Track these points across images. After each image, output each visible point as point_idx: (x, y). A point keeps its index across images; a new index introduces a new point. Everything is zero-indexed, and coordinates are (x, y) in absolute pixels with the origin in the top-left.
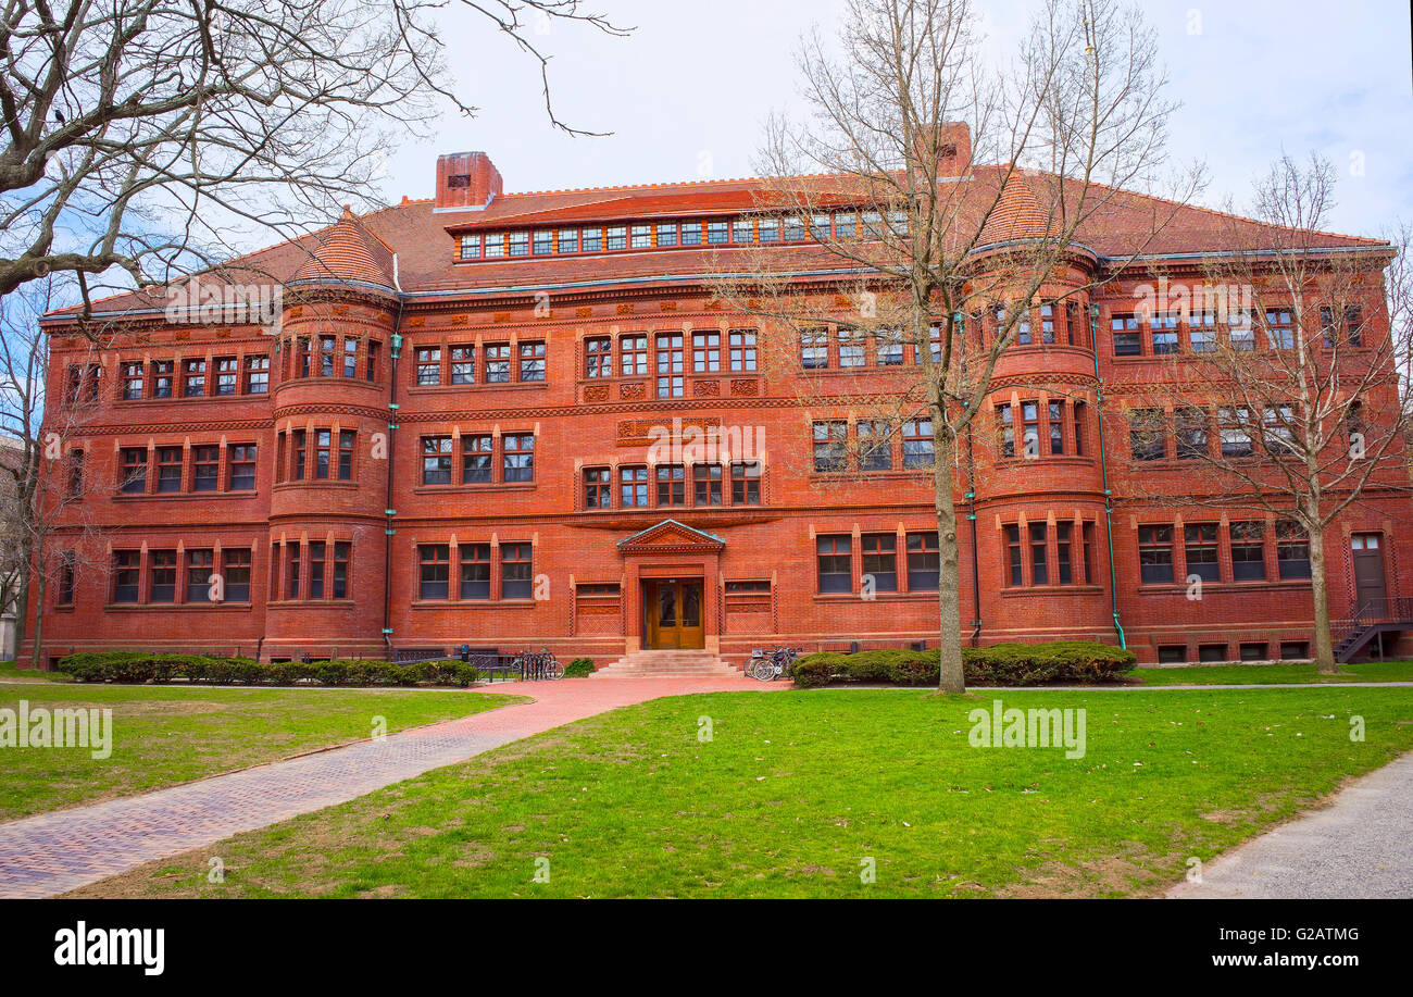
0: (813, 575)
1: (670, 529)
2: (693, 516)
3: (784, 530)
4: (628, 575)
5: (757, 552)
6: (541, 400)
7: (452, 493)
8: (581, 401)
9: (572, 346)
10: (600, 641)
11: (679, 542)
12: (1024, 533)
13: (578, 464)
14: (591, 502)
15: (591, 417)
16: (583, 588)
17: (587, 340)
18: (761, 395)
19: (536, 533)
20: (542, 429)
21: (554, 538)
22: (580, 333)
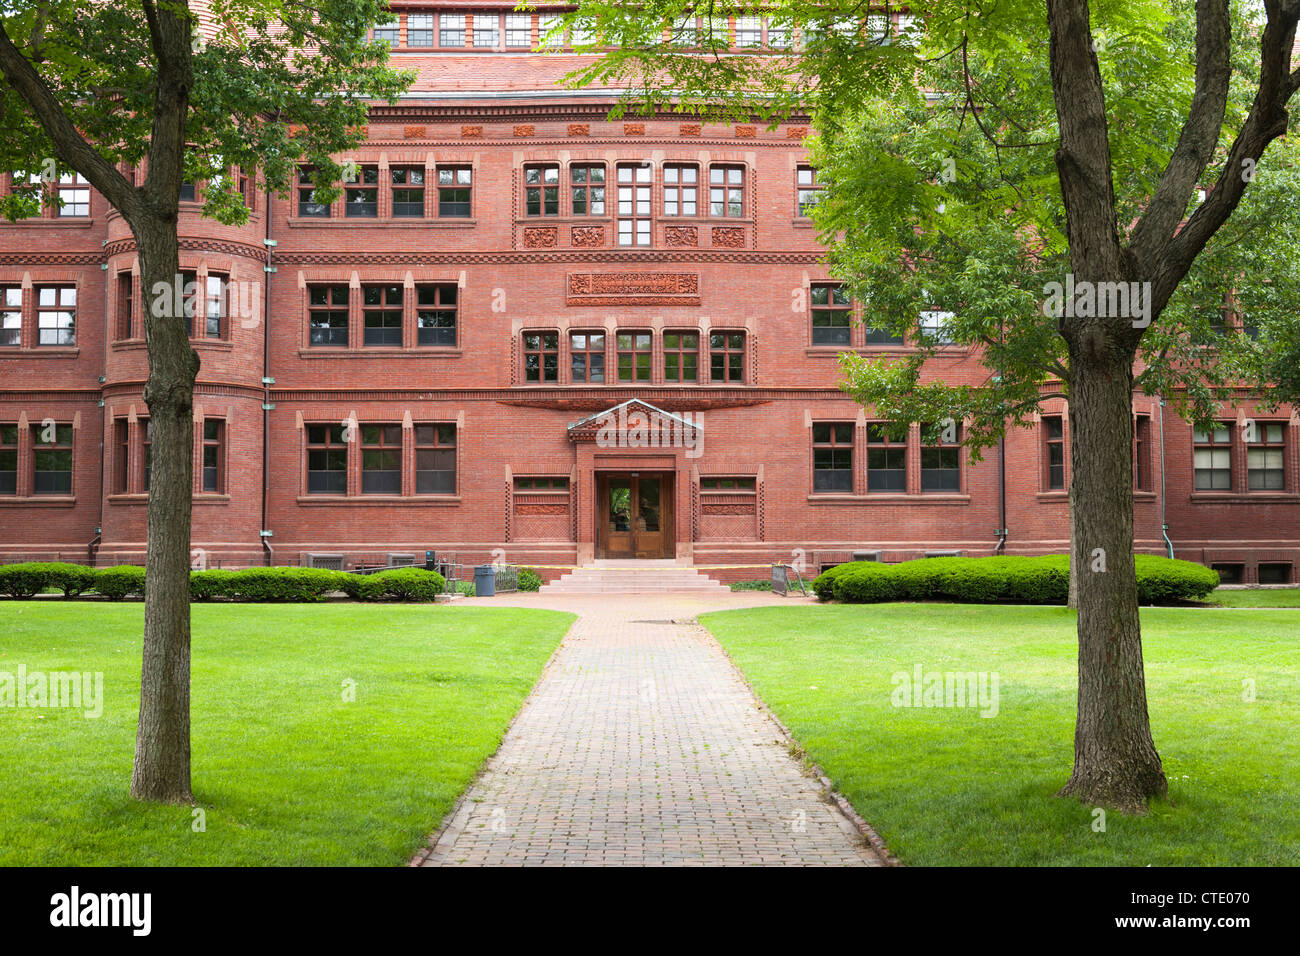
0: (808, 472)
2: (661, 396)
3: (773, 416)
4: (580, 467)
5: (740, 442)
6: (467, 242)
7: (351, 358)
8: (520, 247)
9: (510, 173)
10: (544, 548)
13: (517, 326)
14: (533, 375)
15: (533, 267)
16: (521, 482)
17: (527, 167)
18: (749, 247)
19: (462, 412)
20: (469, 280)
21: (485, 418)
22: (519, 158)
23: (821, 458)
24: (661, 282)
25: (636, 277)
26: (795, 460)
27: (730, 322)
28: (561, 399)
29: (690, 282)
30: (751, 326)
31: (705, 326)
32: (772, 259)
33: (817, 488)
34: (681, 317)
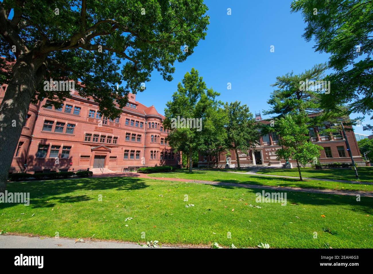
0: (124, 156)
1: (102, 147)
2: (107, 145)
3: (120, 148)
4: (92, 154)
5: (116, 152)
6: (78, 119)
7: (52, 133)
8: (87, 121)
9: (87, 110)
10: (84, 167)
11: (103, 149)
12: (154, 152)
13: (85, 133)
14: (86, 140)
15: (89, 124)
16: (82, 156)
17: (90, 110)
18: (119, 127)
19: (73, 145)
20: (78, 125)
21: (77, 146)
22: (89, 108)
23: (125, 154)
24: (108, 130)
25: (105, 128)
26: (122, 154)
27: (116, 136)
28: (91, 144)
29: (112, 130)
30: (119, 137)
31: (113, 136)
32: (122, 129)
33: (124, 158)
34: (110, 135)
